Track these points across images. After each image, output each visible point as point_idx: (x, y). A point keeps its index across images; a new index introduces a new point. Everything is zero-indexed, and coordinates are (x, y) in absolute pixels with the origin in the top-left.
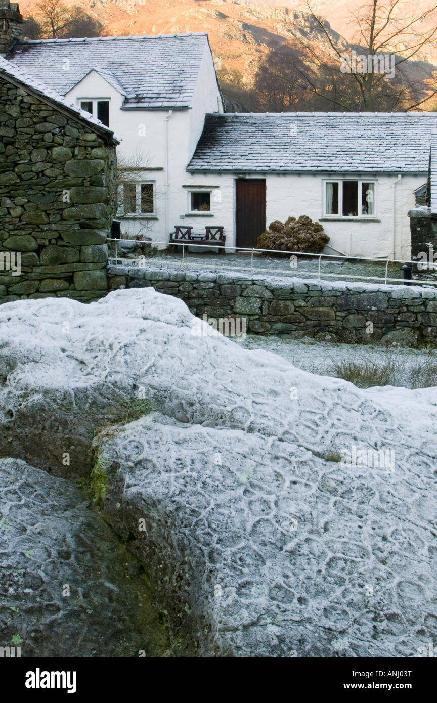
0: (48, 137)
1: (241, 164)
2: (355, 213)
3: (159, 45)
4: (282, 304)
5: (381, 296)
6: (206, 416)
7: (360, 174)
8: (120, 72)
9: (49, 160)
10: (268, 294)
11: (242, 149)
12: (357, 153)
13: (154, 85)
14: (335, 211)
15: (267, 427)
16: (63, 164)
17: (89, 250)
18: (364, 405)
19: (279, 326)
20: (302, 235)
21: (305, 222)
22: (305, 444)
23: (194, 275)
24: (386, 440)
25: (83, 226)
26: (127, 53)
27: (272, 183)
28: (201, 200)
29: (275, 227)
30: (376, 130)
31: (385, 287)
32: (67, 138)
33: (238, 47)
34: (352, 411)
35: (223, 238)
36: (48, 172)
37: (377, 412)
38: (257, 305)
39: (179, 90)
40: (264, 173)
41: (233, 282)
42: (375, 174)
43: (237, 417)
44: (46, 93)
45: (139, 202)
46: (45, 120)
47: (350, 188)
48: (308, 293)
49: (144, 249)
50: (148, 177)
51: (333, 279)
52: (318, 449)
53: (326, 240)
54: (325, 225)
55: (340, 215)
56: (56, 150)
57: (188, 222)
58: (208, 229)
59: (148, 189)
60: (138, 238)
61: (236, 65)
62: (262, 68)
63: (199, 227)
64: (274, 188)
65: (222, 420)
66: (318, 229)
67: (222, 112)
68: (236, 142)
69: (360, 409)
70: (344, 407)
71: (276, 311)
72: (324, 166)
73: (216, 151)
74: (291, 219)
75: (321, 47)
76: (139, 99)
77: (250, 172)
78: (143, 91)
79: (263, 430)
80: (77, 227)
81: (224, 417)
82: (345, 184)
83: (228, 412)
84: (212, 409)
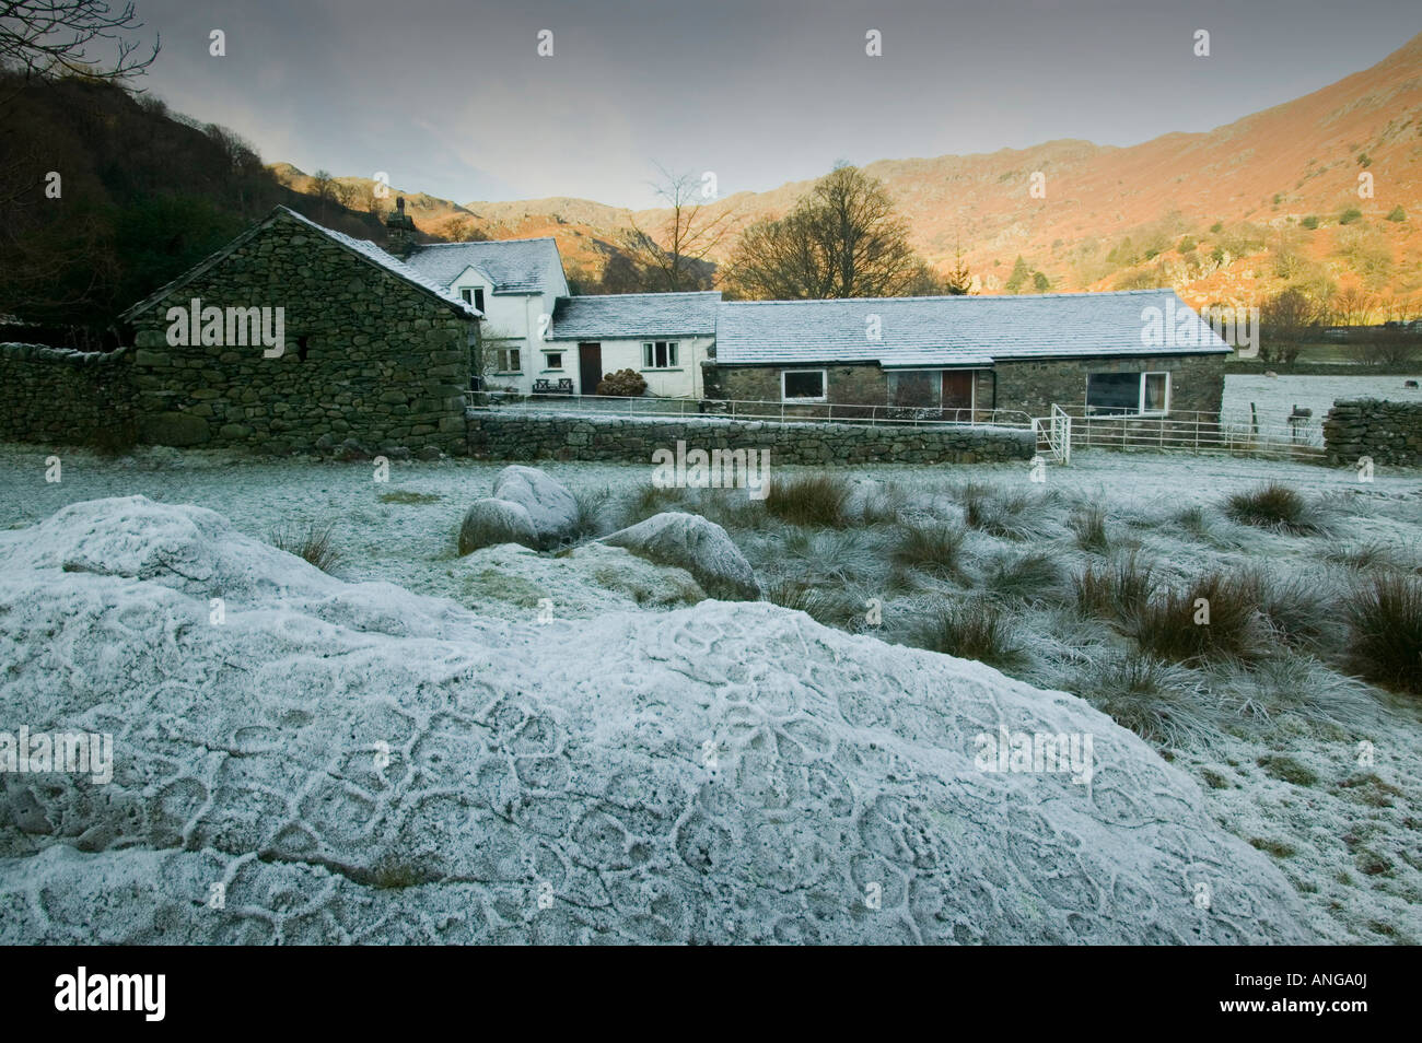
0: (410, 311)
1: (583, 333)
2: (665, 365)
3: (519, 247)
4: (603, 436)
5: (679, 427)
6: (93, 815)
7: (667, 337)
8: (491, 267)
9: (412, 330)
10: (592, 430)
11: (583, 322)
12: (665, 322)
13: (516, 277)
14: (651, 364)
15: (239, 826)
16: (424, 333)
17: (450, 401)
18: (501, 708)
19: (602, 453)
20: (628, 382)
21: (630, 373)
22: (332, 855)
23: (534, 417)
24: (536, 792)
25: (443, 382)
26: (496, 254)
27: (605, 346)
28: (554, 360)
29: (609, 377)
30: (678, 305)
31: (682, 420)
32: (426, 313)
33: (590, 255)
34: (474, 726)
35: (571, 387)
36: (412, 340)
37: (525, 721)
38: (585, 438)
39: (535, 280)
40: (599, 339)
41: (565, 421)
42: (678, 337)
43: (169, 810)
44: (407, 277)
45: (509, 362)
46: (406, 298)
47: (661, 348)
48: (624, 427)
49: (512, 398)
50: (515, 344)
51: (643, 415)
52: (361, 861)
53: (645, 385)
54: (644, 375)
55: (654, 367)
56: (418, 322)
57: (546, 376)
58: (561, 381)
59: (515, 353)
60: (508, 390)
61: (589, 268)
62: (607, 270)
63: (554, 379)
64: (607, 349)
65: (133, 820)
66: (639, 377)
67: (569, 296)
68: (578, 317)
69: (491, 720)
70: (457, 720)
71: (598, 442)
72: (641, 332)
73: (564, 324)
74: (620, 371)
75: (645, 254)
76: (505, 287)
77: (589, 339)
78: (508, 281)
79: (227, 836)
80: (439, 383)
81: (137, 811)
82: (658, 345)
83: (147, 799)
84: (108, 797)
